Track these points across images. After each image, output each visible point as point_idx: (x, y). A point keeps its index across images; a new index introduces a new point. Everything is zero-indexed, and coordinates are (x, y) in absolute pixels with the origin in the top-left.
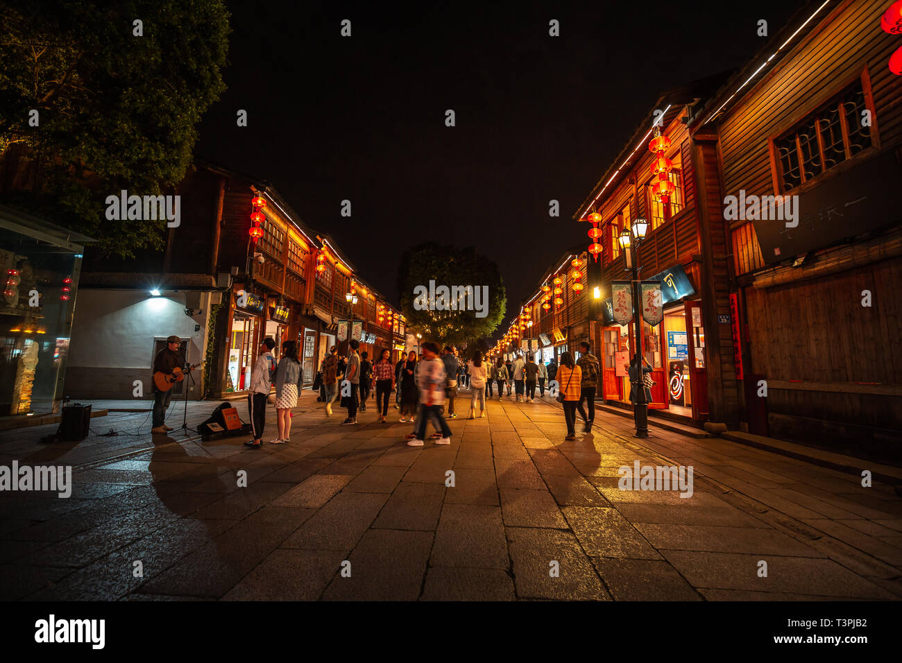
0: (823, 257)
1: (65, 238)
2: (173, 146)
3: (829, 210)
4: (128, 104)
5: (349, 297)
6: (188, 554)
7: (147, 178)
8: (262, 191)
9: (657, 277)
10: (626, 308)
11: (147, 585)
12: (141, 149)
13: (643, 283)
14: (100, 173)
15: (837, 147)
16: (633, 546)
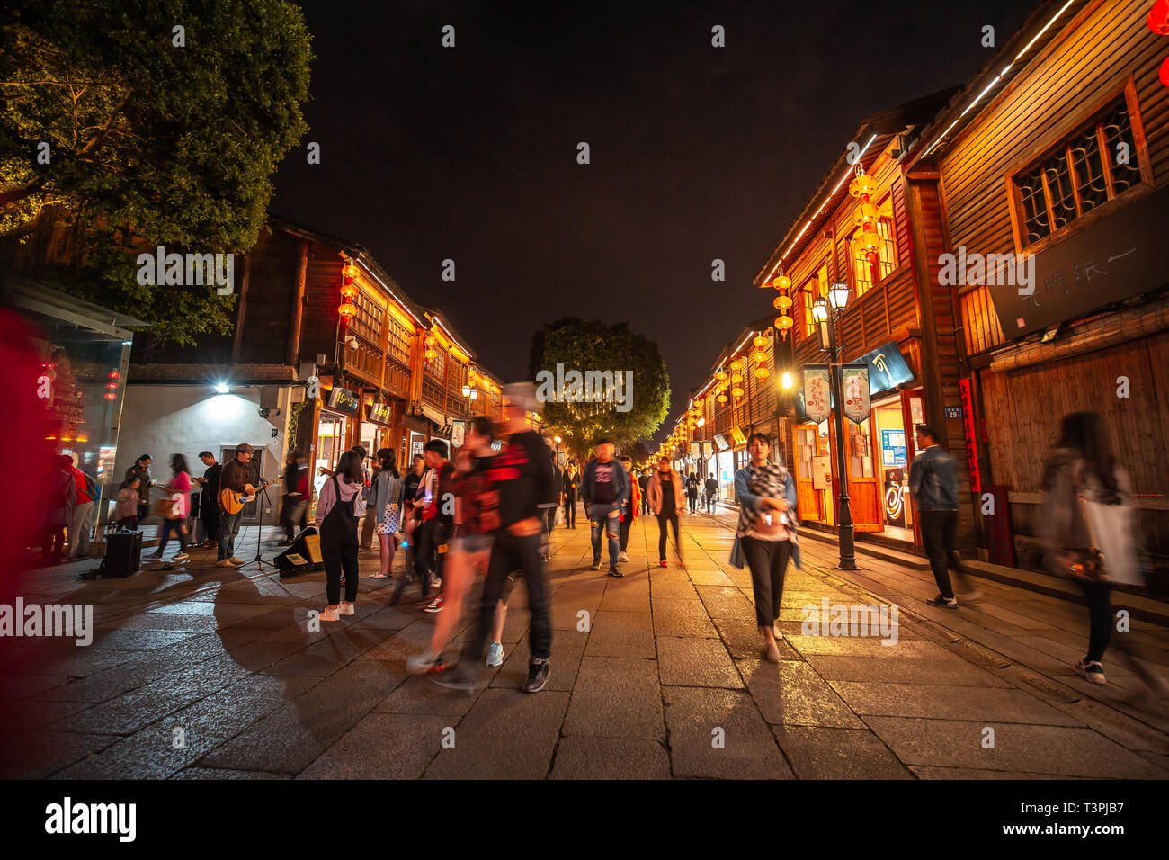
0: (1082, 329)
1: (110, 323)
2: (242, 204)
3: (1088, 266)
4: (187, 153)
5: (466, 391)
6: (260, 720)
7: (210, 245)
8: (355, 258)
9: (864, 359)
10: (822, 401)
11: (208, 757)
12: (203, 209)
13: (844, 366)
14: (152, 240)
15: (1095, 184)
16: (827, 711)
